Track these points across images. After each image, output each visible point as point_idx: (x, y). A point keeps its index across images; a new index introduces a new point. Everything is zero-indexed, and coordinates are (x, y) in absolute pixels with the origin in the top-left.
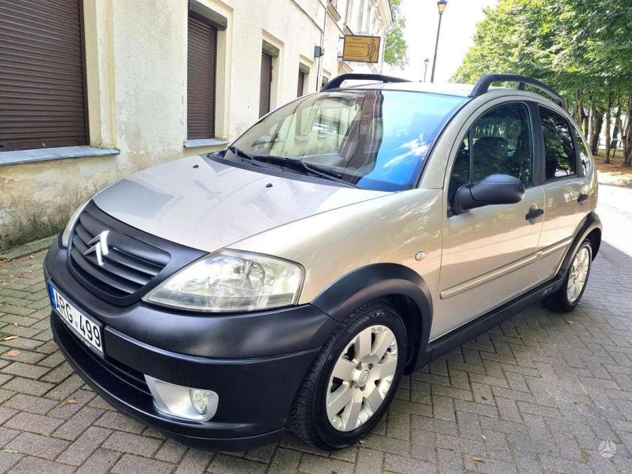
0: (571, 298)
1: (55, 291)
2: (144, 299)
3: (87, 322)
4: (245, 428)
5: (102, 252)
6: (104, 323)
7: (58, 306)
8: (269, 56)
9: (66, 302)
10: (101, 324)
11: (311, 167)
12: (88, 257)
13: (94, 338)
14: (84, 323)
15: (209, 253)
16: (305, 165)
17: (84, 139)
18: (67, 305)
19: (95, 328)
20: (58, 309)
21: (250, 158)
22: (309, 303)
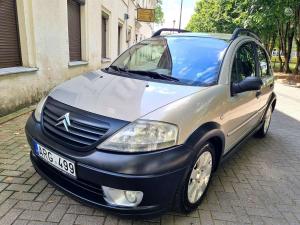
1: (38, 145)
2: (98, 147)
3: (64, 161)
5: (67, 125)
7: (41, 153)
8: (105, 19)
10: (75, 162)
12: (58, 127)
13: (69, 169)
17: (19, 63)
18: (49, 153)
19: (70, 164)
22: (182, 144)
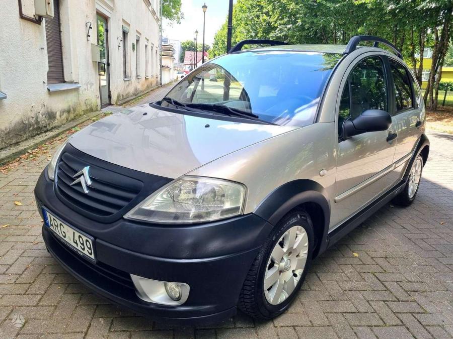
0: (411, 195)
1: (48, 214)
2: (126, 217)
3: (80, 237)
4: (209, 308)
5: (86, 183)
6: (95, 237)
7: (52, 225)
9: (59, 222)
10: (92, 238)
11: (234, 110)
12: (74, 187)
13: (86, 249)
14: (77, 238)
15: (174, 179)
16: (230, 109)
18: (61, 224)
19: (87, 241)
20: (52, 228)
21: (184, 106)
22: (252, 213)
